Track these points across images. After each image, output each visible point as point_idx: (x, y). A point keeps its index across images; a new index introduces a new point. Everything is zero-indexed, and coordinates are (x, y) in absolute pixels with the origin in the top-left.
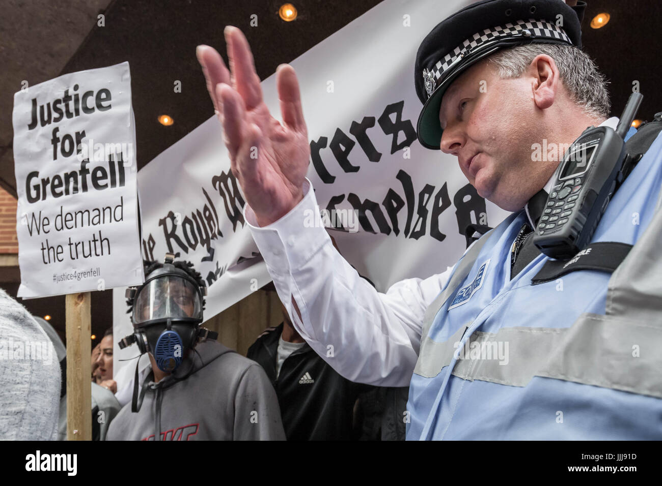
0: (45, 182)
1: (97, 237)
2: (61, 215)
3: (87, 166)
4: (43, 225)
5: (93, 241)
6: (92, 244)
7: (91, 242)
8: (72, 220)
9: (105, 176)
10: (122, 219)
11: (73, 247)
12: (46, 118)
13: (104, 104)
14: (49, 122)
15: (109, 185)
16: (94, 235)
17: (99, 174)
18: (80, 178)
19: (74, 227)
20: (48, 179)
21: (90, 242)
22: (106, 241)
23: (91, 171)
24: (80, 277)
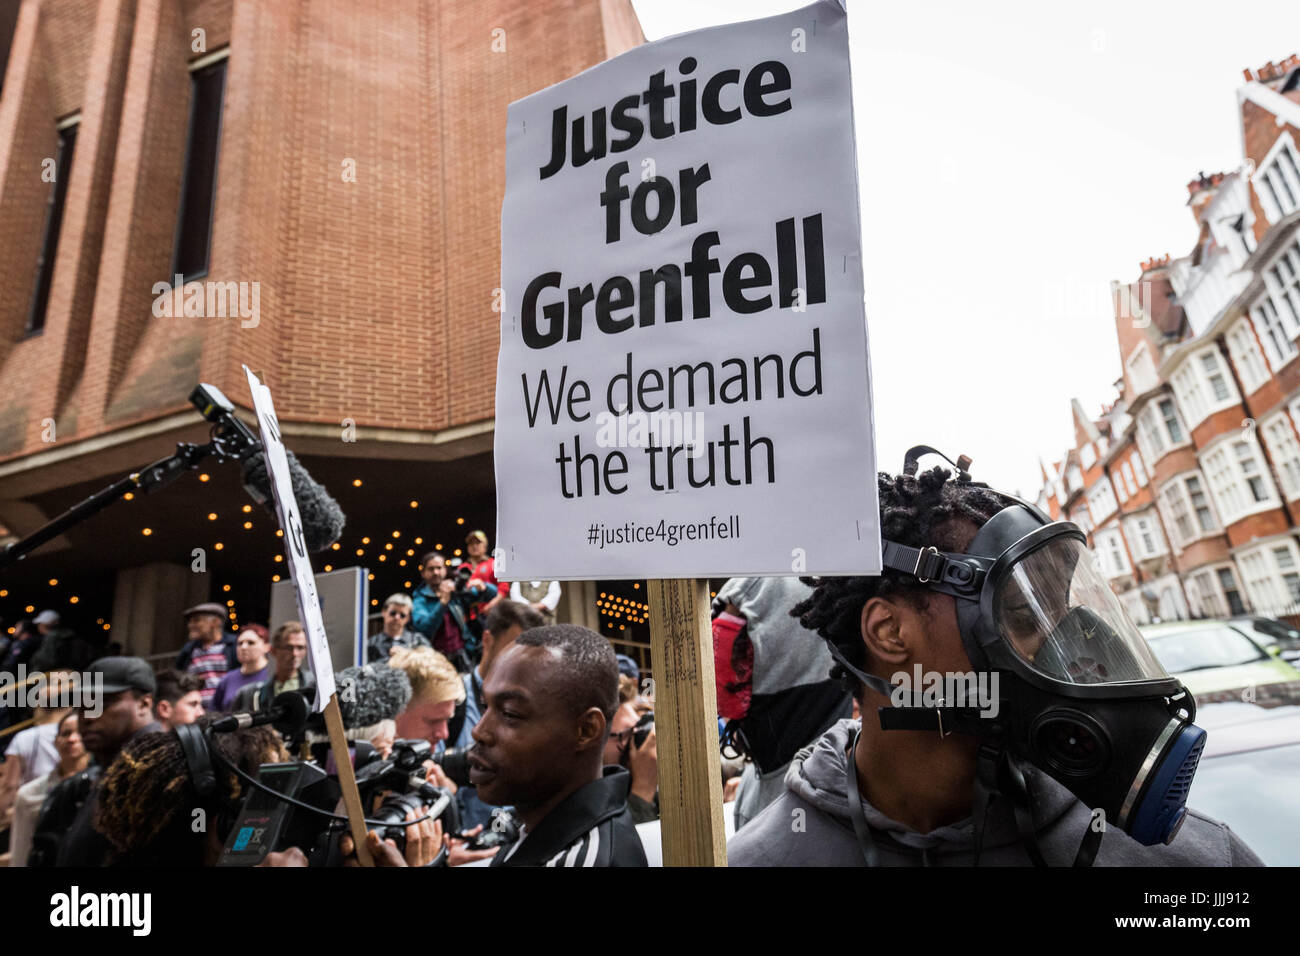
0: (578, 297)
1: (737, 434)
2: (628, 376)
3: (713, 252)
4: (570, 401)
5: (720, 444)
6: (719, 451)
7: (716, 446)
8: (660, 387)
9: (763, 278)
10: (818, 388)
11: (661, 459)
12: (588, 145)
13: (770, 99)
14: (599, 152)
15: (776, 300)
16: (727, 428)
17: (748, 272)
18: (687, 283)
19: (666, 404)
20: (589, 287)
21: (711, 445)
22: (763, 446)
23: (723, 267)
24: (677, 536)
